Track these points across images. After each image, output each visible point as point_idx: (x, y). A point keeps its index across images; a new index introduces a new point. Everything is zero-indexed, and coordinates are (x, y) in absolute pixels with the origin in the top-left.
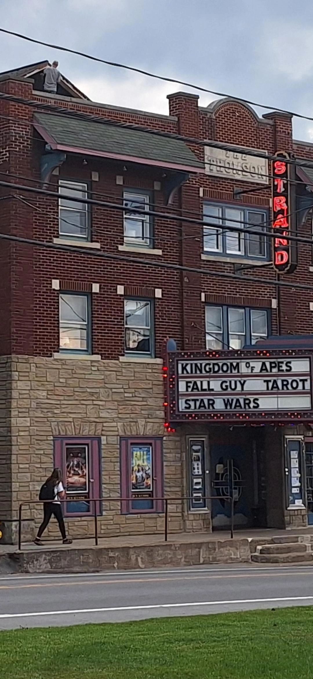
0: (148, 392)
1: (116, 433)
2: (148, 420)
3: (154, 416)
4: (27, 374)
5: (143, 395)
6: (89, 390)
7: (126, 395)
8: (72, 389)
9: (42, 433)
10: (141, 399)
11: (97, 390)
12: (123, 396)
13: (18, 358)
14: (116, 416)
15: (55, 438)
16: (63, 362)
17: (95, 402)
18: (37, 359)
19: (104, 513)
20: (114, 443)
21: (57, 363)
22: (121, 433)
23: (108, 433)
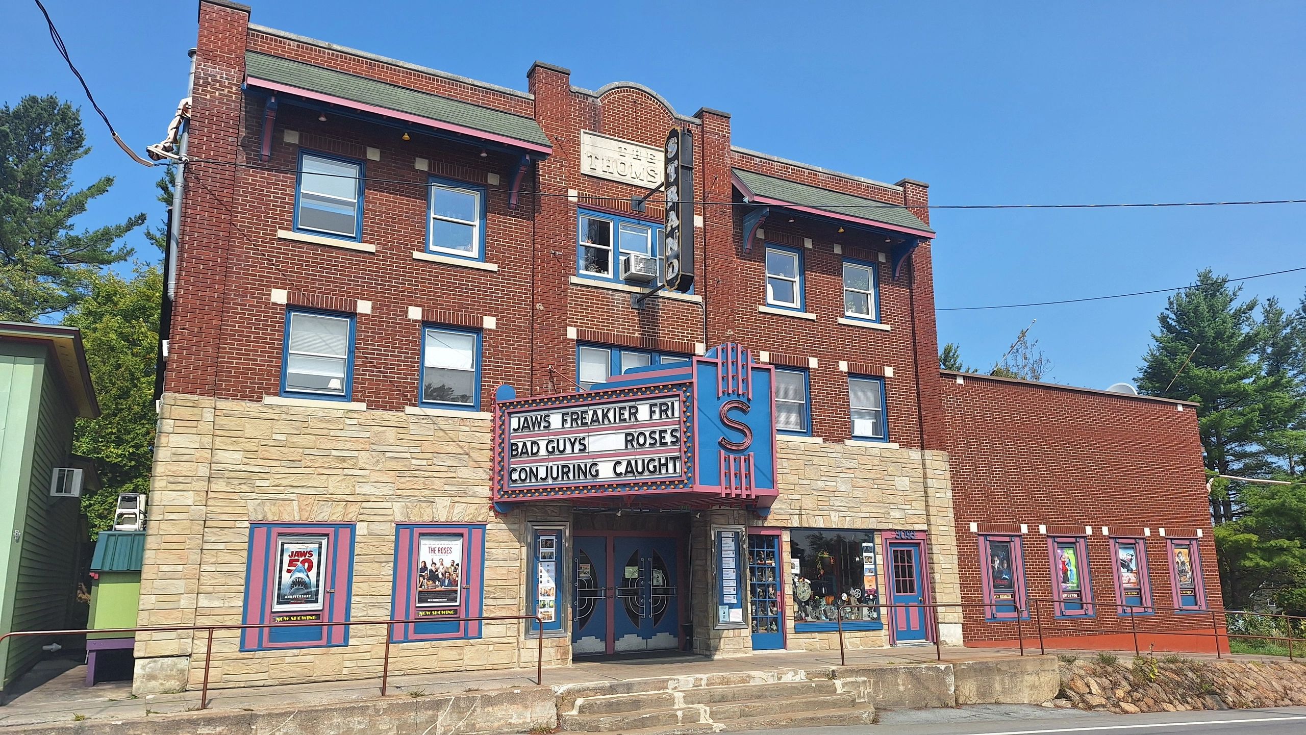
0: (460, 459)
1: (391, 518)
2: (457, 499)
3: (470, 493)
4: (194, 424)
5: (449, 463)
6: (334, 453)
7: (414, 462)
8: (301, 450)
9: (224, 517)
10: (445, 469)
11: (355, 454)
12: (408, 463)
13: (175, 399)
14: (391, 492)
15: (255, 525)
16: (284, 409)
17: (347, 472)
18: (222, 404)
19: (351, 642)
20: (384, 533)
21: (271, 411)
22: (399, 518)
23: (372, 518)
